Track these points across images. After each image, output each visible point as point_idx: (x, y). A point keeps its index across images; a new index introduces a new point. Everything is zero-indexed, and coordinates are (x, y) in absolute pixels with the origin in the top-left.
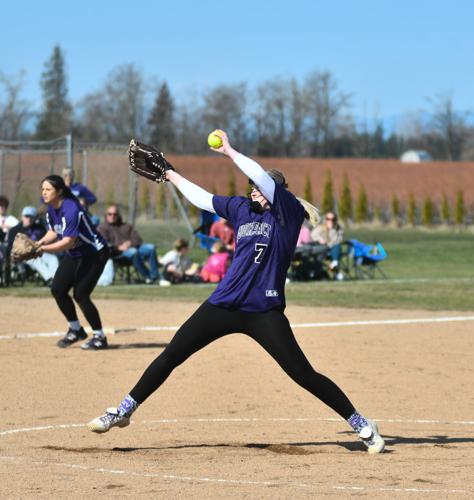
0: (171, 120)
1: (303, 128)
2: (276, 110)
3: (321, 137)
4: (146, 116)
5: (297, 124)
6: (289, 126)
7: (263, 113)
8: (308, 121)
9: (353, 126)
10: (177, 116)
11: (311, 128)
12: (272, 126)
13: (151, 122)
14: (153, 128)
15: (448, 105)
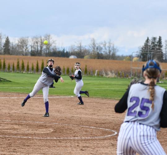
0: (9, 46)
1: (43, 49)
2: (36, 44)
3: (47, 52)
4: (3, 45)
5: (41, 48)
6: (39, 48)
7: (33, 45)
8: (44, 47)
9: (56, 49)
10: (11, 45)
11: (45, 49)
12: (35, 48)
13: (4, 46)
14: (4, 48)
15: (80, 44)
